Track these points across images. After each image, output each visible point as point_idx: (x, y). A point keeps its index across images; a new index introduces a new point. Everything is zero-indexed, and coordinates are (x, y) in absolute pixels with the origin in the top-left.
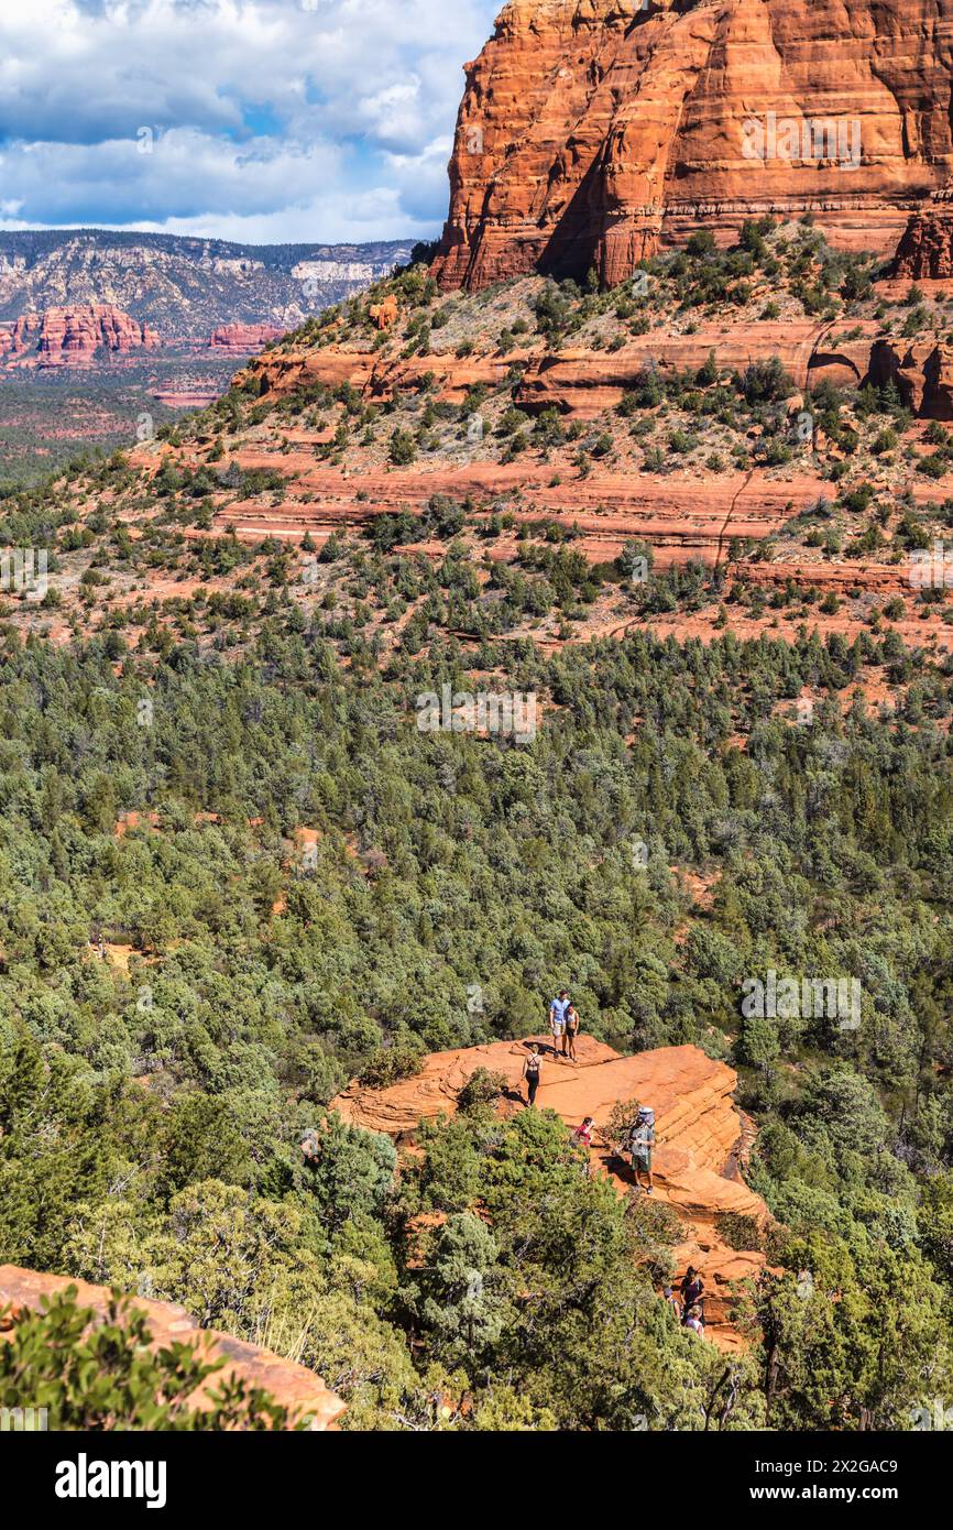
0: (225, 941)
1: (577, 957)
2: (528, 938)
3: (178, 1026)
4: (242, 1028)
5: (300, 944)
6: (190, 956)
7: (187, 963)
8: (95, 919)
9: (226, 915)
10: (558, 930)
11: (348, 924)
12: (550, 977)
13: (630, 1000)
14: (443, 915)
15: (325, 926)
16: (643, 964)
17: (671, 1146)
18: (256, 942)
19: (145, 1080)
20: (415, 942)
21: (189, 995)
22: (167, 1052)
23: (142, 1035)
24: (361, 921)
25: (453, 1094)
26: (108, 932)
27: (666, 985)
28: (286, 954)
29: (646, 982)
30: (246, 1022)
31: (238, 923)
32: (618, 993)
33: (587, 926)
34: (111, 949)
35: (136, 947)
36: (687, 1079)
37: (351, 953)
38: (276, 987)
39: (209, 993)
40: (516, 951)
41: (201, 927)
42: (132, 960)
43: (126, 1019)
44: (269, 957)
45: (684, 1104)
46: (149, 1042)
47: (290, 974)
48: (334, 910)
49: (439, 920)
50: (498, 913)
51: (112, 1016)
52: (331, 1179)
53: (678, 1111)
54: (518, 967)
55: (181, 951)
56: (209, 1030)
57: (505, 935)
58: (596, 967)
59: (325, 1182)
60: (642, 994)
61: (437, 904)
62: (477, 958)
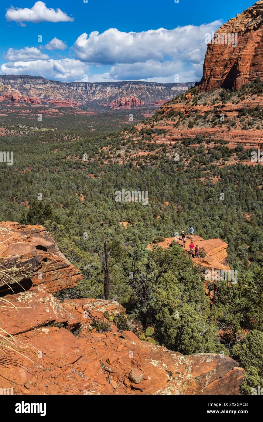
0: (146, 222)
1: (218, 228)
2: (208, 224)
3: (133, 237)
4: (145, 238)
5: (161, 223)
6: (139, 224)
7: (138, 226)
8: (121, 217)
9: (147, 217)
10: (215, 223)
11: (172, 220)
12: (211, 232)
13: (227, 238)
14: (192, 220)
15: (166, 220)
16: (231, 231)
17: (211, 257)
18: (152, 223)
19: (126, 247)
20: (185, 224)
21: (137, 231)
22: (131, 242)
23: (126, 238)
24: (174, 220)
25: (169, 245)
26: (124, 220)
27: (236, 235)
28: (158, 225)
29: (231, 234)
30: (146, 237)
31: (149, 219)
32: (225, 236)
33: (221, 223)
34: (124, 223)
35: (129, 223)
36: (217, 245)
37: (171, 226)
38: (154, 231)
39: (141, 231)
40: (205, 227)
41: (142, 219)
42: (127, 225)
43: (123, 235)
44: (154, 225)
45: (215, 249)
46: (128, 240)
47: (158, 229)
48: (169, 217)
49: (191, 220)
50: (203, 220)
51: (121, 235)
52: (137, 256)
53: (213, 251)
54: (205, 230)
55: (137, 223)
56: (139, 238)
57: (203, 224)
58: (221, 231)
59: (136, 256)
60: (230, 236)
61: (191, 217)
62: (197, 228)
